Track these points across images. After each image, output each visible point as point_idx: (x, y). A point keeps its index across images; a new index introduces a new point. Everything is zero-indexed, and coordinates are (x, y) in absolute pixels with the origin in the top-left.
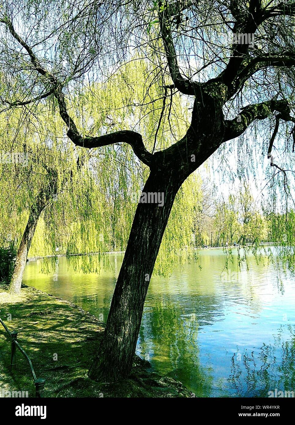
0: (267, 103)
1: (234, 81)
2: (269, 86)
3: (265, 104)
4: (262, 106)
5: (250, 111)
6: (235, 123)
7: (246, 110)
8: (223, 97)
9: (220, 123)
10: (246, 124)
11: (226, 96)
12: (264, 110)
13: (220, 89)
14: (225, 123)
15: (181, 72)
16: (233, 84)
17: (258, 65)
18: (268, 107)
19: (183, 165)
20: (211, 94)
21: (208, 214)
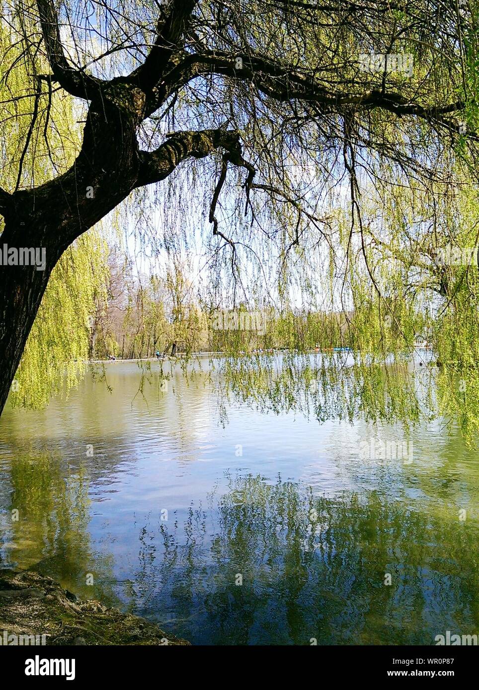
0: (208, 133)
1: (157, 87)
2: (215, 106)
3: (206, 134)
4: (199, 136)
5: (181, 141)
6: (155, 158)
7: (175, 139)
8: (137, 111)
9: (131, 154)
10: (174, 161)
11: (143, 109)
12: (203, 143)
13: (132, 96)
14: (140, 155)
15: (66, 55)
16: (155, 92)
17: (195, 67)
18: (210, 139)
19: (66, 218)
20: (116, 102)
21: (118, 307)
